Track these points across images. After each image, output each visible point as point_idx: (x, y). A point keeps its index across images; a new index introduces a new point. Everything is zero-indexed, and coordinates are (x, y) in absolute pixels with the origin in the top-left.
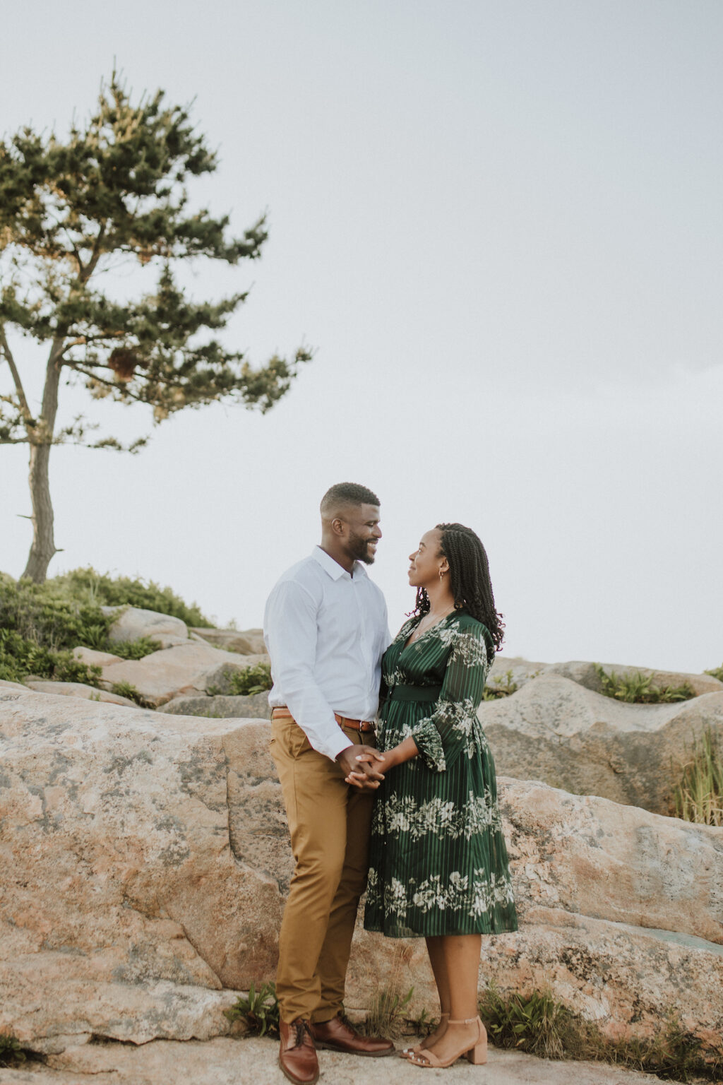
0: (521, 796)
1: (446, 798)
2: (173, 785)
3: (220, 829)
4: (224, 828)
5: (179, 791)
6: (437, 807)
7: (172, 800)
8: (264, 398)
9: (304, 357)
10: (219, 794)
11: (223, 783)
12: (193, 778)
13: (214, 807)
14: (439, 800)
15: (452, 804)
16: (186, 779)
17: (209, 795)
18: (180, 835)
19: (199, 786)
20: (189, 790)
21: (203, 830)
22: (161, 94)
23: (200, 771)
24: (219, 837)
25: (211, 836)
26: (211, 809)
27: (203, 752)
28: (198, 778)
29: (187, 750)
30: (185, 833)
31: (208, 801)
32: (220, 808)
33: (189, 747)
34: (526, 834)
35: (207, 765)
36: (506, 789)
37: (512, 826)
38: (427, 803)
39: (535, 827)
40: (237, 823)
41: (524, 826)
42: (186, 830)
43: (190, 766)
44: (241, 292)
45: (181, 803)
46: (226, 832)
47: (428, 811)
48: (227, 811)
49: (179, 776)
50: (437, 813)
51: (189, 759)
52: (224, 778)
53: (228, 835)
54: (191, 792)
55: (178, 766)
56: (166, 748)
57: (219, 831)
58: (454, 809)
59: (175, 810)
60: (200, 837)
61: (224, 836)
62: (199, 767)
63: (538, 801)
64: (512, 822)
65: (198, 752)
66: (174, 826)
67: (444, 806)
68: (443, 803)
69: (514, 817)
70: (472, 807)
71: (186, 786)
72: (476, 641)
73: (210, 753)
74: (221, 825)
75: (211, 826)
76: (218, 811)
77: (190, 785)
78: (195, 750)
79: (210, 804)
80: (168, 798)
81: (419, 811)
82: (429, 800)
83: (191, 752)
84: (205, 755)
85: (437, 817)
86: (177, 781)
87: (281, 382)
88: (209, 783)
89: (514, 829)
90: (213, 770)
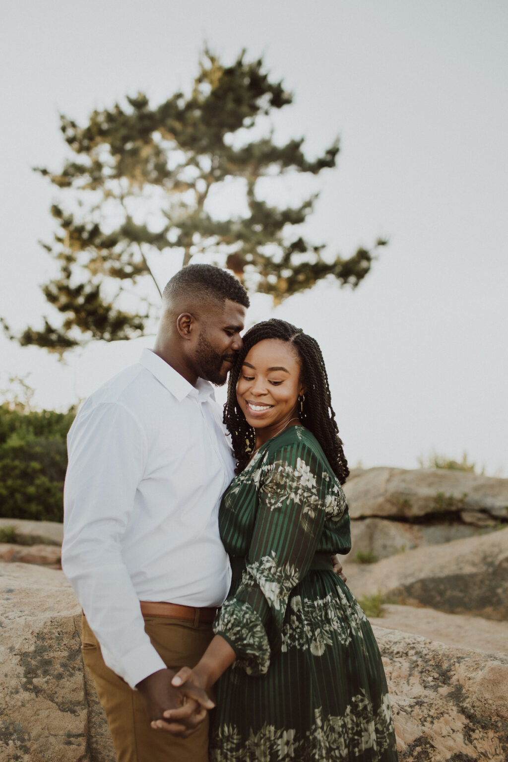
0: (473, 675)
1: (282, 726)
2: (14, 682)
3: (74, 736)
4: (79, 735)
5: (21, 690)
6: (269, 739)
7: (13, 703)
8: (352, 279)
9: (382, 243)
10: (73, 691)
11: (79, 677)
12: (39, 672)
13: (68, 708)
14: (272, 728)
15: (292, 732)
16: (30, 673)
17: (61, 692)
18: (21, 747)
19: (47, 682)
20: (35, 688)
21: (52, 740)
22: (244, 51)
23: (48, 663)
24: (73, 747)
25: (61, 746)
26: (63, 710)
27: (51, 639)
28: (46, 673)
29: (30, 636)
30: (28, 744)
31: (60, 700)
32: (77, 708)
33: (32, 633)
34: (484, 727)
35: (56, 654)
36: (457, 665)
37: (463, 717)
38: (255, 734)
39: (494, 718)
40: (100, 726)
41: (479, 716)
42: (29, 740)
43: (34, 657)
44: (315, 192)
45: (23, 706)
46: (83, 741)
47: (257, 745)
48: (85, 711)
49: (21, 670)
50: (271, 747)
51: (32, 648)
52: (79, 670)
53: (84, 744)
54: (37, 691)
55: (19, 657)
56: (7, 635)
57: (72, 739)
58: (296, 739)
59: (16, 714)
60: (48, 749)
61: (79, 745)
62: (46, 657)
63: (496, 683)
64: (463, 711)
65: (43, 639)
66: (15, 736)
67: (281, 736)
68: (279, 734)
69: (465, 705)
70: (319, 735)
71: (31, 683)
72: (289, 469)
73: (59, 639)
74: (75, 731)
75: (61, 733)
76: (73, 712)
77: (35, 681)
78: (40, 636)
79: (63, 703)
80: (7, 699)
81: (244, 747)
82: (257, 729)
83: (35, 639)
84: (53, 642)
85: (270, 754)
86: (18, 677)
87: (364, 264)
88: (60, 677)
89: (467, 721)
90: (64, 661)
